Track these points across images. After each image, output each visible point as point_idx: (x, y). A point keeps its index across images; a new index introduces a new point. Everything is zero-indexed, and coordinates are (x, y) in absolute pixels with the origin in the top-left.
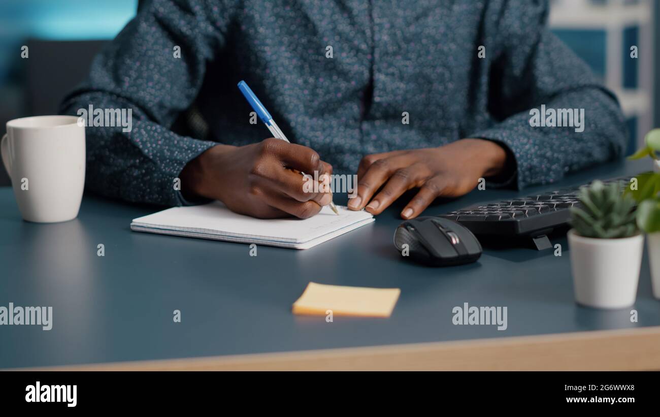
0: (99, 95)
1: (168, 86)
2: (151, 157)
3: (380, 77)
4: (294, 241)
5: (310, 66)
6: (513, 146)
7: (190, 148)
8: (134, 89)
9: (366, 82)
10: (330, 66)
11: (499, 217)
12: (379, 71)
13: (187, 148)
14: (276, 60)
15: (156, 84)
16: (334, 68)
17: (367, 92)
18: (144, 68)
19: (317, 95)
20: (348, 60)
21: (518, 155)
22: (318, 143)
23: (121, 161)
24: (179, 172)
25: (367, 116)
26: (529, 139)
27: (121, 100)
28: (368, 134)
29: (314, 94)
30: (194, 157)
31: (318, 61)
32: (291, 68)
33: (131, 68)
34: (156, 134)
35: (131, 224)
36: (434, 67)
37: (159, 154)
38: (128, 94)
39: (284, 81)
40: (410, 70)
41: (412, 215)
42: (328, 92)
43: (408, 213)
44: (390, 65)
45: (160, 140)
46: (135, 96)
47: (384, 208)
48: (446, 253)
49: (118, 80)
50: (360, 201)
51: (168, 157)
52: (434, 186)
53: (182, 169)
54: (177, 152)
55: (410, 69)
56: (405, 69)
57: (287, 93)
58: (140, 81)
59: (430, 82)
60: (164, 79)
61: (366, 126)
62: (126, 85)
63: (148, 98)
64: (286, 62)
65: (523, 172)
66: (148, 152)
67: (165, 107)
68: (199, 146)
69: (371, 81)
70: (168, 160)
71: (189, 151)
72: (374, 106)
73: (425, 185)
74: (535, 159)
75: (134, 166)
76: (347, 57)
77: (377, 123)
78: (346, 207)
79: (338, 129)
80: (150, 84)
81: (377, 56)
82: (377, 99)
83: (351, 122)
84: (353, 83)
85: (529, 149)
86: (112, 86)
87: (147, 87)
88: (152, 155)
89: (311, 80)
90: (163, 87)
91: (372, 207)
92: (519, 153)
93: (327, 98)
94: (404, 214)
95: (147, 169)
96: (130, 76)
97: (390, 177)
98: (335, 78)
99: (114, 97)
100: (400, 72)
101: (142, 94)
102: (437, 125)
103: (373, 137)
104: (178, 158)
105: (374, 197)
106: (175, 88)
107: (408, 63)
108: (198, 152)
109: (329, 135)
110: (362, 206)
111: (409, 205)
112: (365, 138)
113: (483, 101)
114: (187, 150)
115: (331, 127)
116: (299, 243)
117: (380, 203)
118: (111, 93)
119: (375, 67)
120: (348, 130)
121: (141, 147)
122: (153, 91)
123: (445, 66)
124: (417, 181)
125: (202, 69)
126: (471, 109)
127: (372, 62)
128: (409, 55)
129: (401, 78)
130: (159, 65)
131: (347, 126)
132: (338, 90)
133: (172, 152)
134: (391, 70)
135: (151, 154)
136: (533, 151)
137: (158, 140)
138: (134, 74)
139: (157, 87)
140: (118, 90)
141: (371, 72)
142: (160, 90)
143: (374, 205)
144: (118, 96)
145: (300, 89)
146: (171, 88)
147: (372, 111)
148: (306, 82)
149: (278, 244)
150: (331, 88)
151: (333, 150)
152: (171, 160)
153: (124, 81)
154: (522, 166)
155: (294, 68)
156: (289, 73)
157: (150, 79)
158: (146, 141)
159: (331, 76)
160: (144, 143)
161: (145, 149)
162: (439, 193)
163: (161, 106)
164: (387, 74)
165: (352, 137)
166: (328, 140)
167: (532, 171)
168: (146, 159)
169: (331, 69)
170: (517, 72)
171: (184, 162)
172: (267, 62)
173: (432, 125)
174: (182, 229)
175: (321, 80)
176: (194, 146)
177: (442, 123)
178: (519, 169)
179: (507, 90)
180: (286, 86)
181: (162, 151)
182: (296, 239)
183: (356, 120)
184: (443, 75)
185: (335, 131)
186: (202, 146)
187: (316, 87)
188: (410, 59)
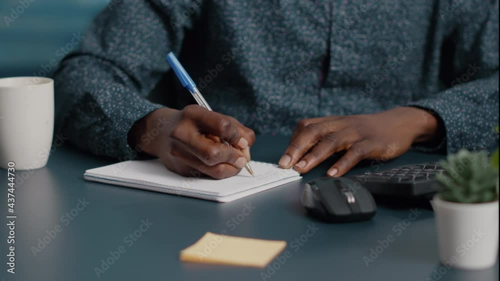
0: (87, 58)
1: (149, 50)
2: (109, 116)
3: (336, 49)
4: (216, 195)
5: (274, 36)
6: (444, 114)
7: (140, 109)
8: (117, 53)
9: (324, 53)
10: (292, 36)
11: (398, 179)
12: (336, 43)
13: (138, 108)
14: (243, 30)
15: (137, 49)
16: (295, 39)
17: (325, 62)
18: (127, 35)
19: (279, 63)
20: (308, 33)
21: (447, 123)
22: (278, 106)
23: (88, 118)
24: (127, 131)
25: (324, 83)
26: (461, 109)
27: (105, 63)
28: (326, 100)
29: (276, 62)
30: (142, 117)
31: (281, 32)
32: (256, 37)
33: (115, 35)
34: (120, 95)
35: (85, 174)
36: (389, 41)
37: (115, 114)
38: (112, 58)
39: (248, 49)
40: (365, 43)
41: (337, 174)
42: (288, 61)
43: (333, 173)
44: (347, 38)
45: (121, 101)
46: (118, 59)
47: (311, 168)
48: (340, 211)
49: (104, 46)
50: (290, 160)
51: (122, 116)
52: (359, 150)
53: (130, 127)
54: (129, 113)
55: (365, 41)
56: (361, 42)
57: (251, 59)
58: (123, 46)
59: (385, 55)
60: (146, 44)
61: (324, 92)
62: (110, 50)
63: (129, 61)
64: (252, 32)
65: (453, 139)
66: (108, 112)
67: (147, 70)
68: (148, 107)
69: (329, 51)
70: (121, 120)
71: (139, 112)
72: (331, 75)
73: (351, 148)
74: (465, 128)
75: (96, 123)
76: (307, 30)
77: (335, 90)
78: (278, 166)
79: (299, 94)
80: (132, 49)
81: (334, 29)
82: (333, 68)
83: (311, 89)
84: (312, 53)
85: (460, 118)
86: (99, 51)
87: (130, 52)
88: (111, 114)
89: (274, 49)
90: (144, 52)
91: (299, 166)
92: (449, 121)
93: (288, 65)
94: (329, 173)
95: (106, 127)
96: (114, 42)
97: (320, 140)
98: (295, 47)
99: (100, 60)
100: (356, 44)
101: (124, 57)
102: (392, 94)
103: (331, 103)
104: (129, 117)
105: (303, 157)
106: (155, 53)
107: (364, 36)
108: (146, 112)
109: (289, 100)
110: (291, 164)
111: (335, 165)
112: (323, 104)
113: (435, 73)
114: (138, 110)
115: (292, 93)
116: (220, 197)
117: (307, 163)
118: (97, 57)
119: (332, 39)
120: (308, 96)
121: (102, 106)
122: (134, 55)
123: (398, 40)
124: (345, 144)
125: (181, 36)
126: (424, 80)
127: (330, 34)
128: (365, 29)
129: (357, 50)
130: (141, 32)
131: (306, 92)
132: (298, 58)
133: (126, 112)
134: (347, 42)
135: (109, 113)
136: (464, 119)
137: (119, 101)
138: (118, 40)
139: (139, 51)
140: (104, 54)
141: (329, 44)
142: (140, 54)
143: (303, 165)
144: (104, 59)
145: (264, 56)
146: (152, 53)
147: (329, 79)
148: (269, 50)
149: (203, 197)
150: (292, 57)
151: (292, 114)
152: (124, 120)
153: (108, 46)
154: (451, 132)
155: (259, 38)
156: (254, 42)
157: (132, 44)
158: (108, 102)
159: (292, 46)
160: (105, 103)
161: (106, 109)
162: (363, 156)
163: (142, 68)
164: (343, 46)
165: (311, 103)
166: (287, 104)
167: (463, 138)
168: (105, 118)
169: (291, 40)
170: (467, 47)
171: (132, 122)
172: (234, 31)
173: (387, 94)
174: (124, 180)
175: (283, 49)
176: (144, 107)
177: (396, 92)
178: (448, 136)
179: (457, 63)
180: (251, 54)
181: (118, 111)
182: (217, 193)
183: (314, 87)
184: (398, 48)
185: (295, 96)
186: (150, 108)
187: (278, 55)
188: (365, 33)
